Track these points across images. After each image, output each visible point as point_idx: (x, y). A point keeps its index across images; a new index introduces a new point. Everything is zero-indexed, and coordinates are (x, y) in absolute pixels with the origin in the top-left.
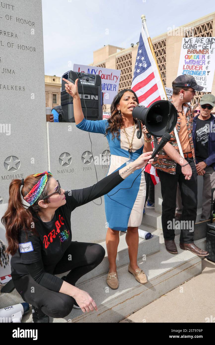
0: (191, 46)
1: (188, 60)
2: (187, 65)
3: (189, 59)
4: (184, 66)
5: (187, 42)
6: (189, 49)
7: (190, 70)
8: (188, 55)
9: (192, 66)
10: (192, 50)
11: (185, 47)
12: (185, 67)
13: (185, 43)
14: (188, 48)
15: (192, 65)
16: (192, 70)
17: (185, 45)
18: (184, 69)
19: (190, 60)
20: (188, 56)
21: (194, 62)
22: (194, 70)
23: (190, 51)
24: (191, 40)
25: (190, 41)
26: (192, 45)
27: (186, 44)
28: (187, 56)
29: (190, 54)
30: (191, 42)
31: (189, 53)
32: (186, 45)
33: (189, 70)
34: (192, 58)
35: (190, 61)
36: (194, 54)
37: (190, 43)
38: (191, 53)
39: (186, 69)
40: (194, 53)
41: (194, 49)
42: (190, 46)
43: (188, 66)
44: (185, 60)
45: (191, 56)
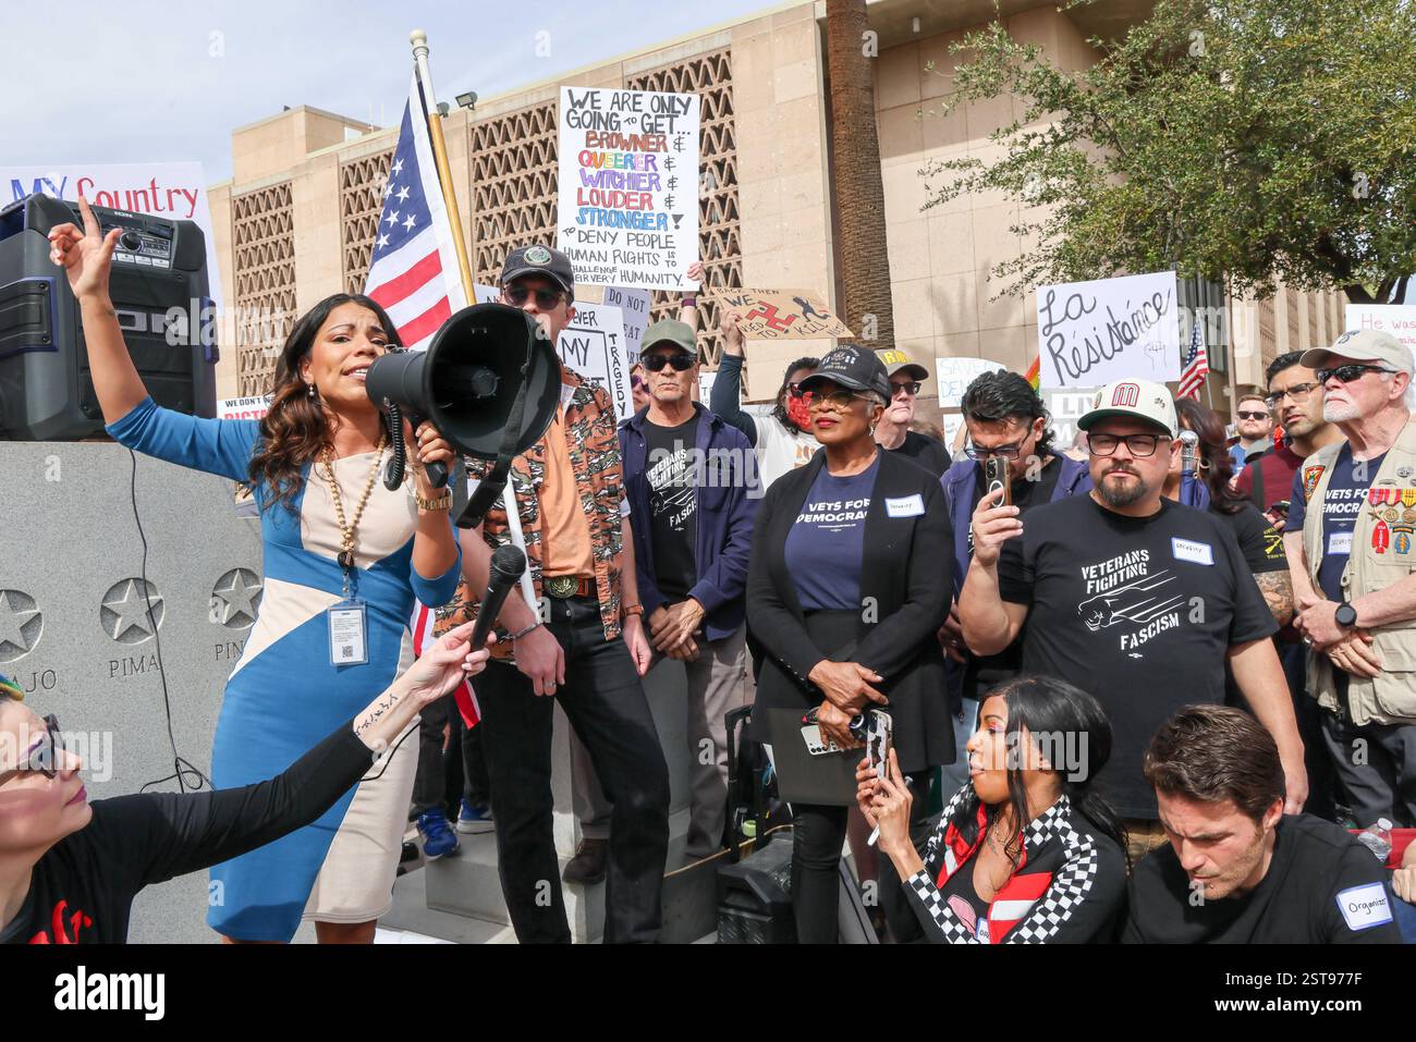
0: (596, 118)
1: (591, 171)
2: (590, 187)
3: (598, 166)
4: (580, 191)
5: (581, 104)
6: (591, 128)
7: (608, 210)
8: (591, 150)
9: (614, 195)
10: (602, 134)
11: (574, 122)
12: (586, 198)
13: (574, 105)
14: (587, 127)
15: (612, 188)
16: (612, 208)
17: (572, 114)
18: (580, 203)
19: (602, 169)
20: (592, 156)
21: (617, 180)
22: (624, 210)
23: (595, 138)
24: (596, 97)
25: (593, 101)
26: (600, 117)
27: (577, 109)
28: (585, 157)
29: (598, 150)
30: (596, 104)
31: (592, 142)
32: (580, 115)
33: (601, 207)
34: (608, 165)
35: (601, 174)
36: (611, 150)
37: (593, 107)
38: (600, 144)
39: (590, 206)
40: (610, 146)
41: (610, 132)
42: (593, 119)
43: (595, 194)
44: (582, 172)
45: (603, 155)
